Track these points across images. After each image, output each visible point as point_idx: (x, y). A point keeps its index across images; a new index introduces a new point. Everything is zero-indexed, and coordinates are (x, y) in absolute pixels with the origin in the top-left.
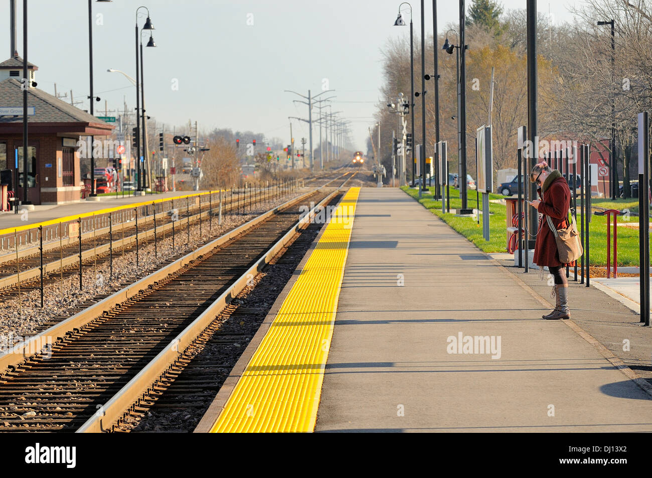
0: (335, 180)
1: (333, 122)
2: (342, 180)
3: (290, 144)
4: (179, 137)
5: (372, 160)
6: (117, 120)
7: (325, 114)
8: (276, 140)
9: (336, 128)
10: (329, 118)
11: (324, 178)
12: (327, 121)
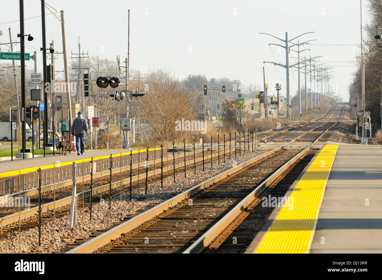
0: (310, 131)
1: (312, 68)
2: (318, 132)
3: (263, 90)
4: (105, 79)
5: (354, 107)
6: (32, 57)
7: (304, 59)
8: (253, 88)
9: (316, 74)
10: (308, 63)
11: (299, 128)
12: (306, 66)
